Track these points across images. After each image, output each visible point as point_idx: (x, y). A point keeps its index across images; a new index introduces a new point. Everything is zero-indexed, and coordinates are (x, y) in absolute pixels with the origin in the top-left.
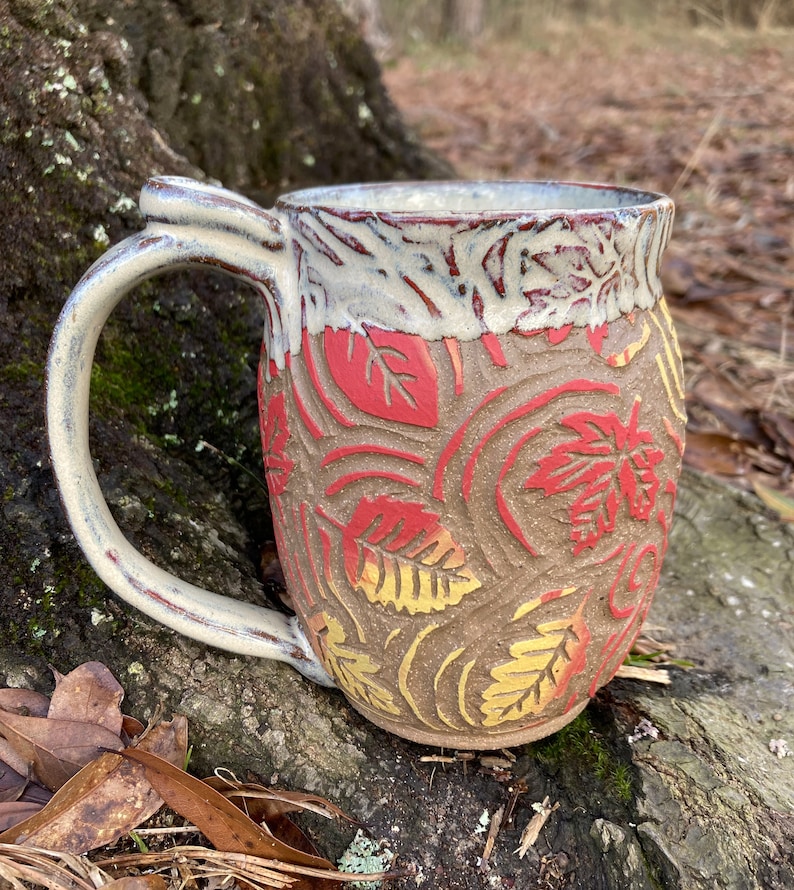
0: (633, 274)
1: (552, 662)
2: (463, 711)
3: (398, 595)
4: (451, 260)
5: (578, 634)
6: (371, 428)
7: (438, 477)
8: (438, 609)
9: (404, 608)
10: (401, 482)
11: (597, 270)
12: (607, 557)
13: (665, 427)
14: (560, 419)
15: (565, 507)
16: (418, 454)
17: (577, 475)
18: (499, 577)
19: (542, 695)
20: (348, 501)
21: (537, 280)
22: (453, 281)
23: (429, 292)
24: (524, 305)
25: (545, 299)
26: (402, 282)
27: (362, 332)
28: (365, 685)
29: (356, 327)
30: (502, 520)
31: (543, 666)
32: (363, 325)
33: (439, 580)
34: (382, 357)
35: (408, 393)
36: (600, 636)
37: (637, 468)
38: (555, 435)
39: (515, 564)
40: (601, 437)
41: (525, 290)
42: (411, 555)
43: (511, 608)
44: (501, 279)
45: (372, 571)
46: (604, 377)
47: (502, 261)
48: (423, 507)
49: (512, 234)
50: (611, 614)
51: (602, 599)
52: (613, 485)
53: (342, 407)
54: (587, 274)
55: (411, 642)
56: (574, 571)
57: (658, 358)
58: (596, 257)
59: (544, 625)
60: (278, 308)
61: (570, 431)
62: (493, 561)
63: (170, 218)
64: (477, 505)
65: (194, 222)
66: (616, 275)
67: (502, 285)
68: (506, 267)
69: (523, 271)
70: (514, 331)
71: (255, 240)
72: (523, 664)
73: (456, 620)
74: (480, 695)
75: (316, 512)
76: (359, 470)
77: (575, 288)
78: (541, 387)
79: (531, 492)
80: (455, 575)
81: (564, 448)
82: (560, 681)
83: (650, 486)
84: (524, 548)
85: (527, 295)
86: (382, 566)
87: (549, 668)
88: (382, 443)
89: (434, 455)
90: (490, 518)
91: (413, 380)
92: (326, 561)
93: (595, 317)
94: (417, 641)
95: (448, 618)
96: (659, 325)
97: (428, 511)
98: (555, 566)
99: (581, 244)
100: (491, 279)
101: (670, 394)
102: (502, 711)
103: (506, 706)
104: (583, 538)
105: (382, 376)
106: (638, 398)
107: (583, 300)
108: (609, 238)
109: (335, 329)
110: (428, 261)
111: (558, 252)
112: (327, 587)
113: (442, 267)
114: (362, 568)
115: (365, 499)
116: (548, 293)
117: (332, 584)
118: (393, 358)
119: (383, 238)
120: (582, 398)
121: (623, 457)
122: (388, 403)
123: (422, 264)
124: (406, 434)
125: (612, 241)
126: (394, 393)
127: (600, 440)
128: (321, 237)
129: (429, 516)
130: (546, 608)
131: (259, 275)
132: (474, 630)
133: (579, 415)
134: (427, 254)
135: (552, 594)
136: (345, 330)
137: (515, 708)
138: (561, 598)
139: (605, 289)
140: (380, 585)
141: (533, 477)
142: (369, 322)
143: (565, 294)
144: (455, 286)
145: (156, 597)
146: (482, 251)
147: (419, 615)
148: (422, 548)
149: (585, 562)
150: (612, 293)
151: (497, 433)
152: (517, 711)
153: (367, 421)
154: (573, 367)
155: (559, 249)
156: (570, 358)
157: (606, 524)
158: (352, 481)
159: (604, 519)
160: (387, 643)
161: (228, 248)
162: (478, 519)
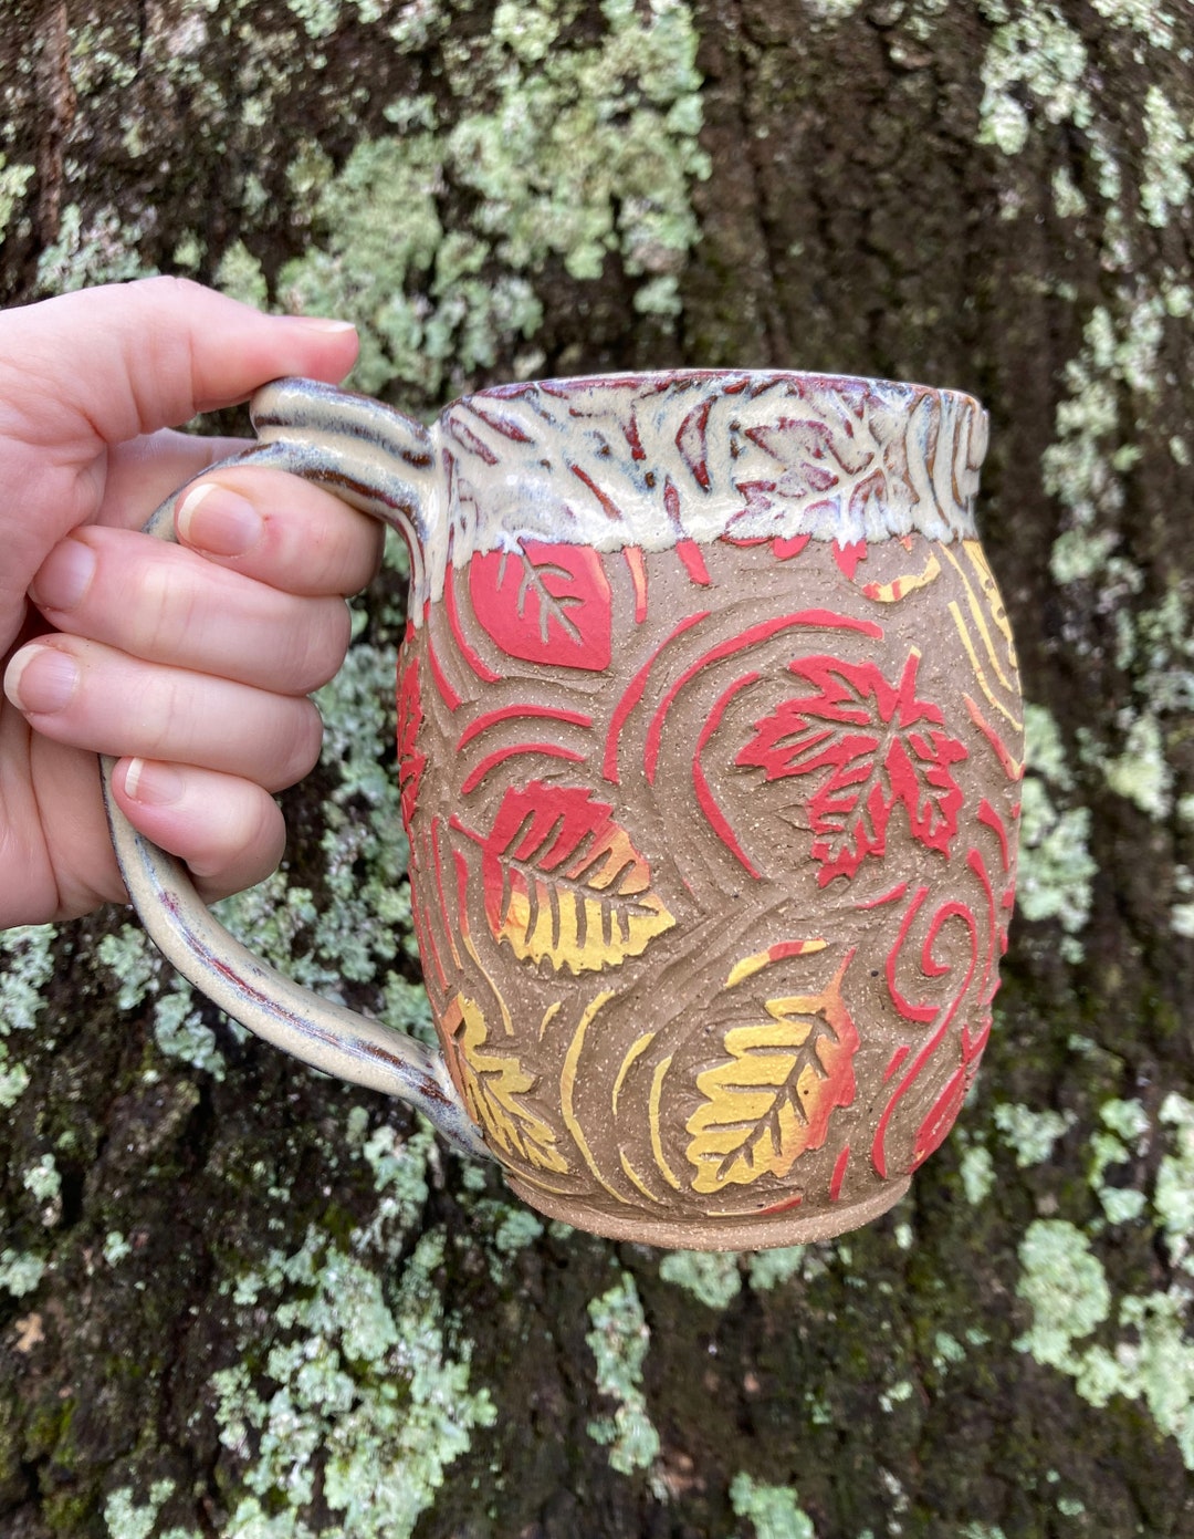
0: (906, 478)
1: (795, 1073)
2: (660, 1159)
3: (555, 943)
4: (633, 438)
5: (837, 1027)
6: (521, 680)
7: (612, 747)
8: (613, 962)
9: (565, 963)
10: (559, 757)
11: (845, 461)
12: (877, 900)
13: (967, 709)
14: (786, 664)
15: (801, 801)
16: (584, 712)
17: (818, 751)
18: (703, 912)
19: (785, 1137)
20: (491, 799)
21: (755, 468)
22: (638, 468)
23: (606, 487)
24: (739, 504)
25: (769, 496)
26: (570, 474)
27: (518, 550)
28: (515, 1117)
29: (511, 545)
30: (704, 814)
31: (781, 1079)
32: (520, 541)
33: (614, 914)
34: (540, 578)
35: (571, 623)
36: (878, 1044)
37: (920, 760)
38: (781, 686)
39: (727, 891)
40: (856, 698)
41: (738, 482)
42: (574, 874)
43: (723, 963)
44: (703, 464)
45: (520, 906)
46: (860, 611)
47: (703, 437)
48: (590, 794)
49: (714, 399)
50: (894, 1007)
51: (875, 974)
52: (877, 778)
53: (486, 656)
54: (829, 466)
55: (576, 1023)
56: (822, 913)
57: (953, 606)
58: (841, 440)
59: (777, 1000)
60: (421, 545)
61: (803, 681)
62: (695, 883)
63: (282, 417)
64: (667, 791)
65: (313, 420)
66: (878, 474)
67: (705, 472)
68: (710, 448)
69: (735, 454)
70: (723, 539)
71: (393, 449)
72: (749, 1069)
73: (639, 985)
74: (682, 1128)
75: (450, 826)
76: (505, 746)
77: (812, 484)
78: (758, 617)
79: (747, 773)
80: (638, 906)
81: (795, 707)
82: (815, 1115)
83: (945, 795)
84: (740, 863)
85: (741, 488)
86: (533, 898)
87: (791, 1083)
88: (536, 700)
89: (605, 713)
90: (686, 814)
91: (578, 605)
92: (463, 903)
93: (846, 530)
94: (585, 1021)
95: (628, 979)
96: (957, 567)
97: (598, 800)
98: (789, 900)
99: (816, 419)
100: (689, 463)
101: (976, 665)
102: (719, 1162)
103: (726, 1150)
104: (833, 857)
105: (539, 604)
106: (915, 651)
107: (826, 503)
108: (860, 414)
109: (484, 553)
110: (602, 439)
111: (782, 427)
112: (463, 948)
113: (622, 449)
114: (505, 903)
115: (512, 790)
116: (773, 488)
117: (468, 940)
118: (555, 579)
119: (545, 415)
120: (824, 637)
121: (892, 735)
122: (545, 639)
123: (596, 446)
124: (568, 684)
125: (866, 420)
126: (554, 625)
127: (851, 702)
128: (473, 431)
129: (597, 807)
130: (780, 972)
131: (398, 500)
132: (670, 1003)
133: (818, 660)
134: (603, 431)
135: (787, 946)
136: (496, 552)
137: (741, 1156)
138: (802, 957)
139: (862, 492)
140: (531, 929)
141: (747, 748)
142: (526, 533)
143: (798, 492)
144: (640, 476)
145: (225, 969)
146: (674, 424)
147: (587, 974)
148: (589, 862)
149: (840, 903)
150: (872, 499)
151: (693, 680)
152: (746, 1165)
153: (516, 670)
154: (810, 592)
155: (784, 424)
156: (805, 581)
157: (872, 840)
158: (495, 766)
159: (867, 832)
160: (542, 1030)
161: (357, 459)
162: (670, 813)
